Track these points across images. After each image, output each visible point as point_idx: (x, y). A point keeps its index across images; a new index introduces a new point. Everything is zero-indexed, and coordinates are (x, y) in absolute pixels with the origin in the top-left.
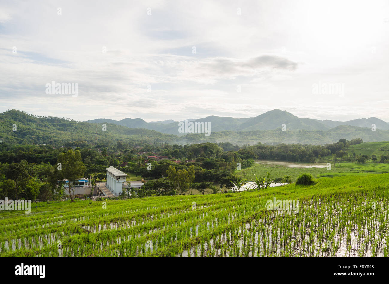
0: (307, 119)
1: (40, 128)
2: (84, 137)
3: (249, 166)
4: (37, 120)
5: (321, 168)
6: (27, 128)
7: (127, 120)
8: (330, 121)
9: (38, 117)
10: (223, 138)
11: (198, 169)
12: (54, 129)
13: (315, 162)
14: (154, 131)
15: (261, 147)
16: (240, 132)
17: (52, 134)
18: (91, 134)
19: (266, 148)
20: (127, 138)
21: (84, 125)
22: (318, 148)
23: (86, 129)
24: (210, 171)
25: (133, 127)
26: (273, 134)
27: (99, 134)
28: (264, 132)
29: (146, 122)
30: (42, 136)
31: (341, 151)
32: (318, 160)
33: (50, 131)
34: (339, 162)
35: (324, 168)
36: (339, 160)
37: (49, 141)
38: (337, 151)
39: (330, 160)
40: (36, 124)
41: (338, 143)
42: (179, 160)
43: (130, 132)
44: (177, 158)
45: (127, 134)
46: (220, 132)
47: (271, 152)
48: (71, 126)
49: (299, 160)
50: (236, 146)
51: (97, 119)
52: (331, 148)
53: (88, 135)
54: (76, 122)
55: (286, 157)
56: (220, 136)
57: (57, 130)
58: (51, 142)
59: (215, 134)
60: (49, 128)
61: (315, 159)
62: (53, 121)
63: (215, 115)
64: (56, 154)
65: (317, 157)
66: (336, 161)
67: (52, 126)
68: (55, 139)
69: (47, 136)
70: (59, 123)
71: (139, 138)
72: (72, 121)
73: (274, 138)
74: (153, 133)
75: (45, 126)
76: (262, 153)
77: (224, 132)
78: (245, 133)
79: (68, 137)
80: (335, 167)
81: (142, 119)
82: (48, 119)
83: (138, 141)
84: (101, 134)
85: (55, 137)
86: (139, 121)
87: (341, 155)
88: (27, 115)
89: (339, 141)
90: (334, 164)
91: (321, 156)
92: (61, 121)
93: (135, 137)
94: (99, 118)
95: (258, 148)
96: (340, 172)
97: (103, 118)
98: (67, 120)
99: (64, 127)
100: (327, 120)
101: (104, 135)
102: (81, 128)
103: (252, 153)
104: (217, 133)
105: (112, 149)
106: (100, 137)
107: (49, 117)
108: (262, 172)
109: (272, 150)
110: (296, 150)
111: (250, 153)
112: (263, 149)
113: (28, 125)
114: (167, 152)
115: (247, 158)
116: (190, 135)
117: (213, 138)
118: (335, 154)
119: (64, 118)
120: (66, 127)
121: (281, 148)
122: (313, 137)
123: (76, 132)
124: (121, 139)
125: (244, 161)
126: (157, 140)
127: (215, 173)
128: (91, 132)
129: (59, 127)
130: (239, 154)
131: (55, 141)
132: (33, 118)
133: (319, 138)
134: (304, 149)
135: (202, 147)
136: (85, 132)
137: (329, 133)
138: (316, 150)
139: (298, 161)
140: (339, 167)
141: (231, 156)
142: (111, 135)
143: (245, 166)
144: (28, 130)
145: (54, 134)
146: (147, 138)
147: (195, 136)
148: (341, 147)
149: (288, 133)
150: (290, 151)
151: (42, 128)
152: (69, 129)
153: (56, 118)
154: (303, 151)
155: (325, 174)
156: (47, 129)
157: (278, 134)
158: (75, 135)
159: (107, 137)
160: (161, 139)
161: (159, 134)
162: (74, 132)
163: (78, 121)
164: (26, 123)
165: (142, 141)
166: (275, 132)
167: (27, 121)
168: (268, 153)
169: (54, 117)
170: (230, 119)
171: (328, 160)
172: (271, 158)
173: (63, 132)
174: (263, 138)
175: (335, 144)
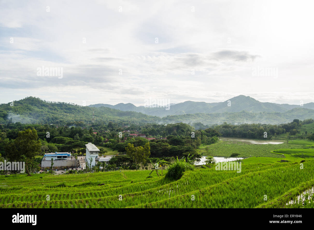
0: (267, 103)
1: (51, 111)
2: (84, 119)
3: (213, 143)
4: (49, 105)
5: (276, 145)
6: (41, 111)
7: (121, 105)
8: (287, 105)
9: (50, 102)
10: (197, 119)
11: (165, 146)
12: (62, 112)
13: (272, 140)
14: (141, 113)
15: (226, 126)
16: (211, 114)
17: (59, 116)
18: (90, 116)
19: (230, 127)
20: (119, 119)
21: (85, 108)
22: (274, 127)
23: (87, 112)
24: (176, 147)
25: (125, 110)
26: (238, 115)
27: (97, 116)
28: (231, 114)
29: (135, 106)
30: (51, 117)
31: (294, 130)
32: (274, 137)
33: (58, 113)
34: (292, 140)
35: (279, 144)
36: (293, 138)
37: (56, 121)
38: (290, 130)
39: (285, 137)
40: (48, 107)
41: (292, 123)
42: (154, 137)
43: (121, 114)
44: (153, 135)
45: (120, 116)
46: (194, 114)
47: (234, 131)
48: (75, 109)
49: (258, 137)
50: (206, 125)
51: (97, 104)
52: (286, 127)
53: (88, 117)
54: (79, 106)
55: (247, 135)
56: (194, 118)
57: (64, 113)
58: (57, 122)
59: (190, 116)
60: (58, 111)
61: (271, 137)
62: (61, 106)
63: (191, 101)
64: (53, 132)
65: (274, 135)
66: (290, 138)
67: (60, 109)
68: (61, 120)
69: (56, 117)
70: (66, 108)
71: (128, 119)
72: (76, 105)
73: (239, 119)
74: (141, 115)
75: (55, 110)
76: (226, 132)
77: (198, 114)
78: (215, 115)
79: (72, 118)
80: (288, 143)
81: (132, 104)
82: (57, 104)
83: (127, 121)
84: (98, 116)
85: (61, 118)
86: (130, 105)
87: (294, 133)
88: (42, 101)
89: (293, 121)
90: (288, 141)
91: (277, 134)
92: (68, 106)
93: (125, 118)
94: (99, 103)
95: (223, 128)
96: (292, 148)
97: (102, 103)
98: (72, 104)
99: (70, 110)
100: (285, 104)
101: (101, 117)
102: (83, 111)
103: (217, 131)
104: (192, 115)
105: (103, 128)
106: (98, 118)
107: (58, 102)
108: (224, 148)
109: (235, 129)
110: (256, 129)
111: (215, 131)
112: (227, 128)
113: (42, 108)
114: (146, 130)
115: (212, 135)
116: (170, 116)
117: (189, 119)
118: (289, 133)
119: (70, 103)
120: (71, 110)
121: (243, 127)
122: (272, 118)
123: (79, 114)
124: (114, 119)
125: (209, 139)
126: (143, 121)
127: (180, 149)
128: (91, 114)
129: (65, 110)
130: (206, 133)
131: (61, 121)
132: (45, 103)
133: (277, 119)
134: (263, 128)
135: (175, 127)
136: (86, 115)
137: (285, 114)
138: (273, 129)
139: (256, 139)
140: (292, 144)
141: (198, 134)
142: (106, 117)
143: (209, 142)
144: (41, 113)
145: (61, 116)
146: (135, 119)
147: (174, 117)
148: (294, 126)
149: (251, 115)
150: (250, 130)
151: (53, 111)
152: (73, 112)
153: (63, 103)
154: (261, 130)
155: (278, 150)
156: (56, 112)
157: (242, 115)
158: (78, 116)
159: (102, 118)
160: (146, 119)
161: (145, 116)
162: (77, 114)
163: (81, 106)
164: (40, 107)
165: (131, 122)
166: (240, 114)
167: (41, 106)
168: (231, 132)
169: (62, 102)
170: (203, 104)
171: (283, 137)
172: (234, 136)
173: (68, 114)
174: (230, 119)
175: (289, 124)
